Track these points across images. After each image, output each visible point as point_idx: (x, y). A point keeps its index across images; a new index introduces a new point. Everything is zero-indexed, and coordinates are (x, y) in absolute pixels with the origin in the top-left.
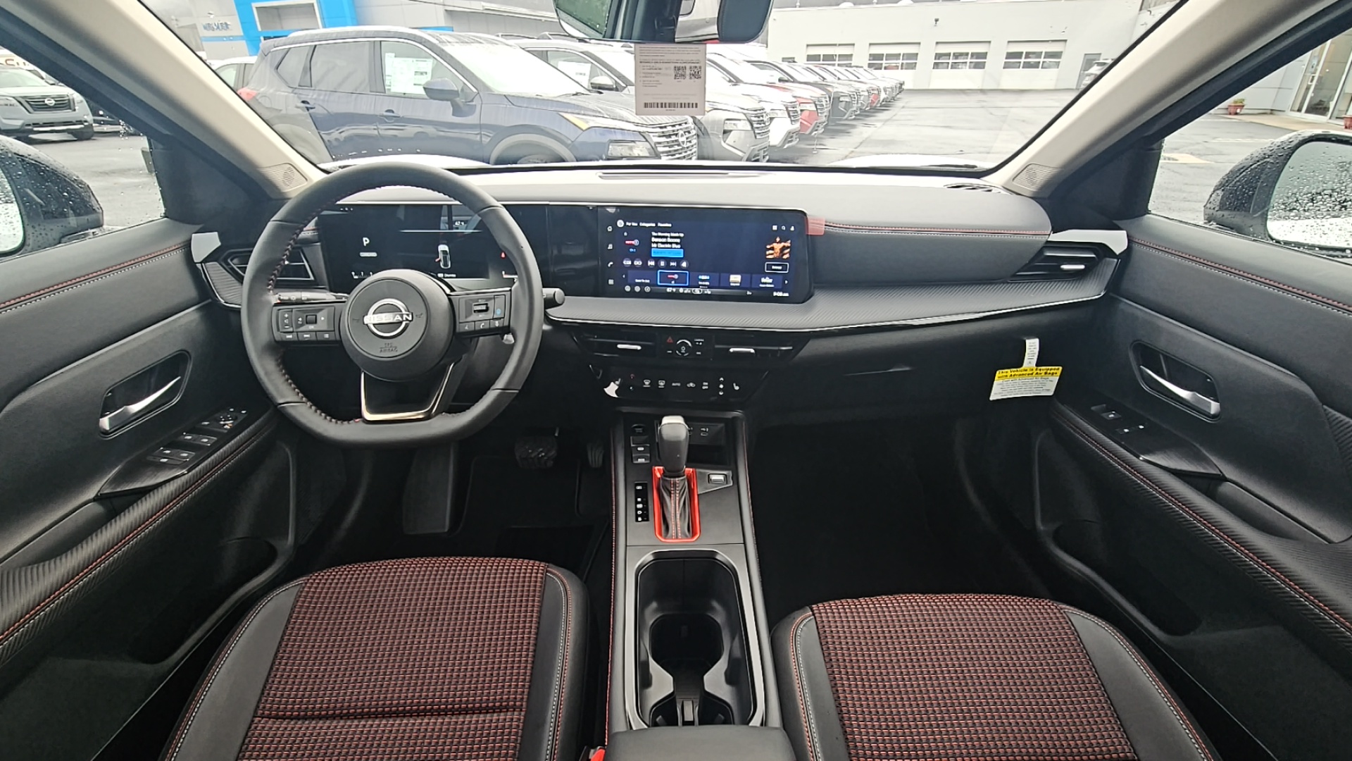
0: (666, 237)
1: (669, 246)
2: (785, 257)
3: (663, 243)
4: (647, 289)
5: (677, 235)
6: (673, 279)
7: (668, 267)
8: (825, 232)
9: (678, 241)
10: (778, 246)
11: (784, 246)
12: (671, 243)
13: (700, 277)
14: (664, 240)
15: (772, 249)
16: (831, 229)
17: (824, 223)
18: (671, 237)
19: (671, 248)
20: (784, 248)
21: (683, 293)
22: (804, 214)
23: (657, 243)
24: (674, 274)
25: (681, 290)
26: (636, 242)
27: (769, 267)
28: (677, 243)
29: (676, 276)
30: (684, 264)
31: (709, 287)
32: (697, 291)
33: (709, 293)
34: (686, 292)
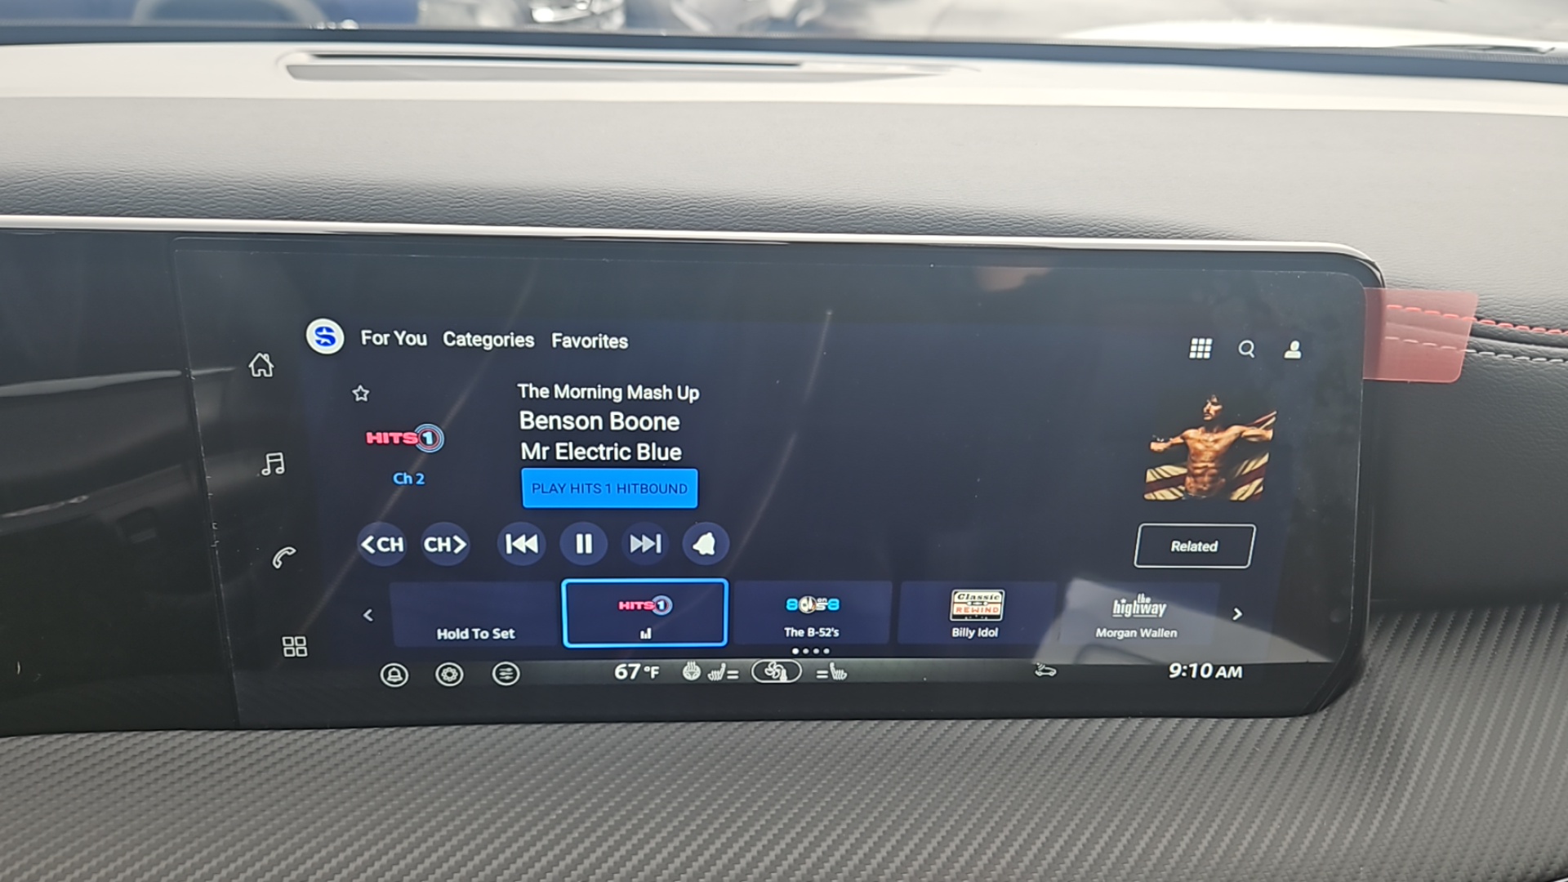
0: (604, 407)
1: (620, 453)
2: (1243, 493)
3: (580, 438)
4: (506, 674)
5: (662, 393)
6: (646, 618)
7: (614, 559)
8: (1468, 362)
9: (672, 423)
10: (1206, 443)
11: (1240, 439)
12: (630, 438)
13: (791, 604)
14: (591, 422)
15: (1181, 454)
16: (1502, 355)
17: (1470, 320)
18: (632, 407)
19: (634, 463)
20: (1241, 449)
21: (703, 684)
22: (1362, 272)
23: (549, 437)
24: (649, 593)
25: (691, 671)
26: (431, 438)
27: (1157, 547)
28: (662, 438)
29: (662, 605)
30: (706, 545)
31: (838, 649)
32: (777, 672)
33: (839, 675)
34: (716, 676)
